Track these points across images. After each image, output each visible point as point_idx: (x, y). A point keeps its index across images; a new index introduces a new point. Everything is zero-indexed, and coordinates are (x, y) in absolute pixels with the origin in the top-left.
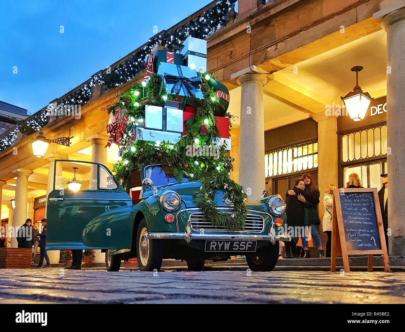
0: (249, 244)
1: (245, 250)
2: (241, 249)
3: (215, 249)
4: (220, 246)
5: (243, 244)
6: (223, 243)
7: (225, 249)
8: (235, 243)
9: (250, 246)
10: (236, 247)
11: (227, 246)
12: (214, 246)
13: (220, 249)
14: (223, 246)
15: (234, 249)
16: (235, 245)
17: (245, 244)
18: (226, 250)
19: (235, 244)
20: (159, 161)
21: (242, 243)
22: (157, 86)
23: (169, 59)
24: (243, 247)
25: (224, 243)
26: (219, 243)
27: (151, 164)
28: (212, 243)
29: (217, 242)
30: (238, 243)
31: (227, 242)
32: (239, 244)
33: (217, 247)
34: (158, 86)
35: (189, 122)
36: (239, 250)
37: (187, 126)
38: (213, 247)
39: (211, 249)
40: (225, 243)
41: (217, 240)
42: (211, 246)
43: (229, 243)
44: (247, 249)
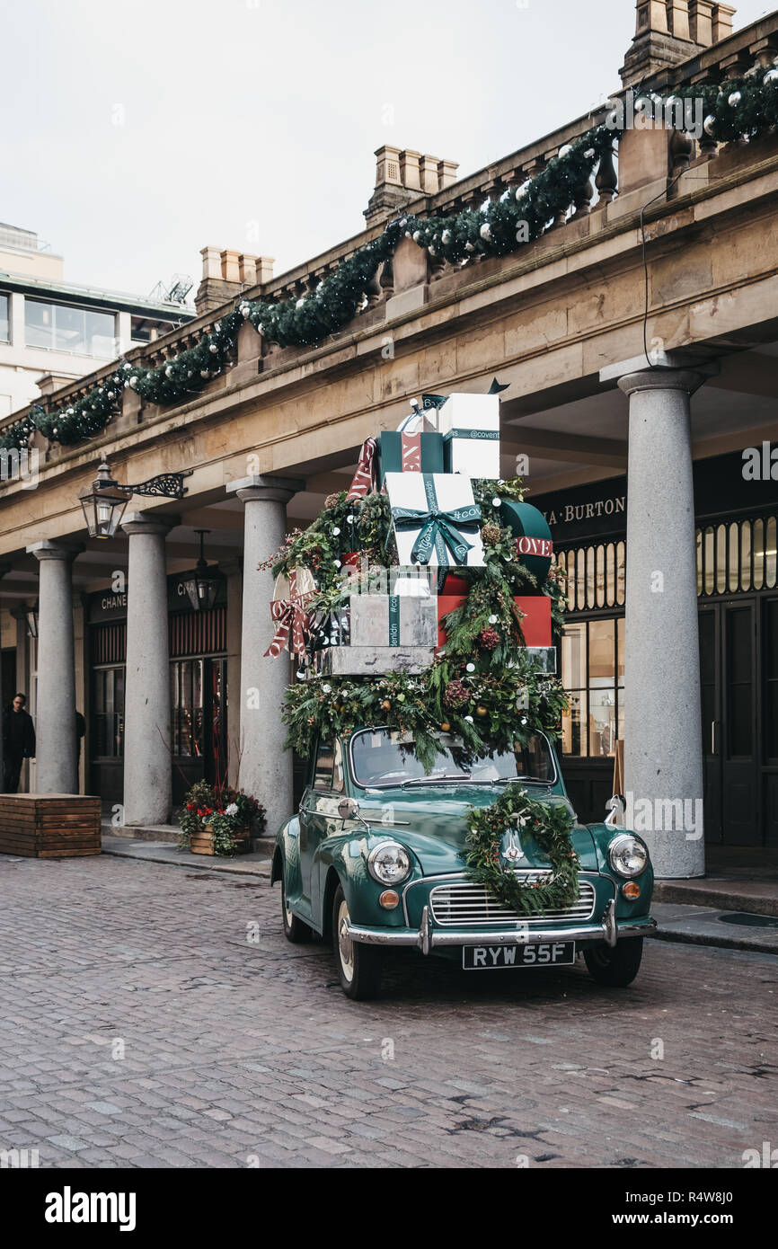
0: (558, 949)
1: (551, 961)
2: (540, 960)
3: (484, 963)
4: (495, 956)
5: (544, 950)
6: (500, 949)
7: (506, 962)
8: (527, 948)
9: (561, 953)
10: (530, 957)
11: (510, 956)
12: (482, 958)
13: (495, 963)
14: (501, 957)
15: (526, 961)
16: (526, 953)
17: (550, 950)
18: (509, 964)
19: (526, 950)
20: (384, 718)
21: (542, 947)
22: (380, 527)
23: (407, 450)
24: (545, 956)
25: (503, 950)
26: (491, 949)
27: (368, 727)
28: (476, 951)
29: (487, 948)
30: (548, 947)
31: (510, 948)
32: (536, 951)
33: (489, 959)
34: (383, 526)
35: (452, 620)
36: (537, 962)
37: (447, 630)
38: (479, 960)
39: (476, 964)
40: (505, 949)
41: (486, 944)
42: (476, 957)
43: (514, 948)
44: (554, 960)
